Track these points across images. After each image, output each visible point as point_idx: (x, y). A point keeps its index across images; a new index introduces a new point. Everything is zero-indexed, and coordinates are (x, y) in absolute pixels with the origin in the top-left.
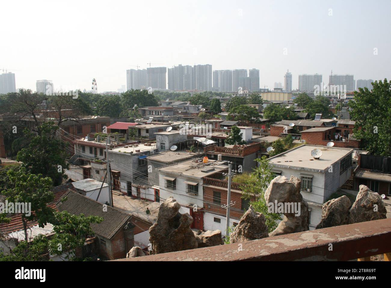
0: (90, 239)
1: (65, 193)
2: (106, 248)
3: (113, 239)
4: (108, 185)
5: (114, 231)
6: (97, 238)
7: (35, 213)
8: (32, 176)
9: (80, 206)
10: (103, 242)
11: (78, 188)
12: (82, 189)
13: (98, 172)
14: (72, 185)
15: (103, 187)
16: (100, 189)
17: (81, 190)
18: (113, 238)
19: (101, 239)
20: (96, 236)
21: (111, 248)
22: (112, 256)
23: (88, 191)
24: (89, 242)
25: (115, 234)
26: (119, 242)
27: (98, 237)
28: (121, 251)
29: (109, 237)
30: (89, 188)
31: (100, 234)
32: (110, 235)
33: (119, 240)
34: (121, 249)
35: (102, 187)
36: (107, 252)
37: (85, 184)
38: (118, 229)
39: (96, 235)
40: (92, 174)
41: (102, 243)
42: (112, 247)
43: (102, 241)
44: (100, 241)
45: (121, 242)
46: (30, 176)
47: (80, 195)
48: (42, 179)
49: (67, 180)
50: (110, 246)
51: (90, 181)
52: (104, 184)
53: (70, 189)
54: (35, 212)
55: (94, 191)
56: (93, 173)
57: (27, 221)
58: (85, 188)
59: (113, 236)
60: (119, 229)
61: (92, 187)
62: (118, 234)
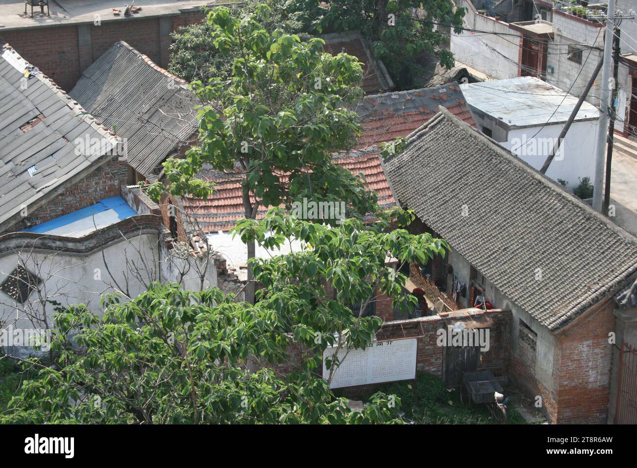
0: (482, 312)
1: (427, 120)
2: (534, 360)
3: (564, 333)
4: (597, 115)
5: (575, 303)
6: (507, 313)
7: (286, 180)
8: (290, 43)
9: (471, 180)
10: (527, 336)
11: (482, 107)
12: (496, 116)
13: (576, 55)
14: (459, 93)
15: (576, 118)
16: (564, 125)
17: (491, 118)
18: (566, 327)
19: (522, 323)
20: (507, 306)
21: (551, 365)
22: (551, 396)
23: (518, 124)
24: (474, 322)
25: (577, 313)
26: (586, 349)
27: (514, 311)
28: (590, 386)
29: (551, 323)
30: (526, 113)
31: (520, 303)
32: (555, 314)
33: (590, 342)
34: (591, 379)
35: (572, 120)
36: (537, 377)
37: (515, 98)
38: (590, 296)
39: (505, 303)
40: (552, 60)
41: (523, 336)
42: (556, 360)
43: (526, 331)
44: (518, 327)
45: (596, 351)
46: (280, 41)
47: (475, 138)
48: (325, 57)
49: (452, 73)
50: (551, 358)
51: (538, 86)
52: (585, 105)
53: (446, 111)
54: (290, 177)
55: (538, 129)
56: (558, 58)
57: (258, 203)
58: (509, 111)
59: (565, 323)
60: (595, 300)
61: (535, 111)
62: (586, 317)
